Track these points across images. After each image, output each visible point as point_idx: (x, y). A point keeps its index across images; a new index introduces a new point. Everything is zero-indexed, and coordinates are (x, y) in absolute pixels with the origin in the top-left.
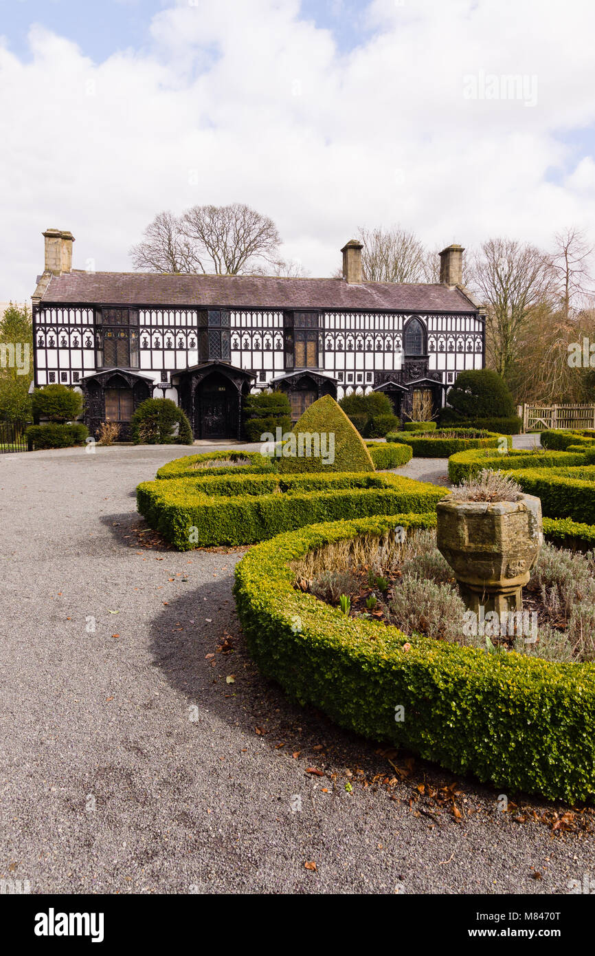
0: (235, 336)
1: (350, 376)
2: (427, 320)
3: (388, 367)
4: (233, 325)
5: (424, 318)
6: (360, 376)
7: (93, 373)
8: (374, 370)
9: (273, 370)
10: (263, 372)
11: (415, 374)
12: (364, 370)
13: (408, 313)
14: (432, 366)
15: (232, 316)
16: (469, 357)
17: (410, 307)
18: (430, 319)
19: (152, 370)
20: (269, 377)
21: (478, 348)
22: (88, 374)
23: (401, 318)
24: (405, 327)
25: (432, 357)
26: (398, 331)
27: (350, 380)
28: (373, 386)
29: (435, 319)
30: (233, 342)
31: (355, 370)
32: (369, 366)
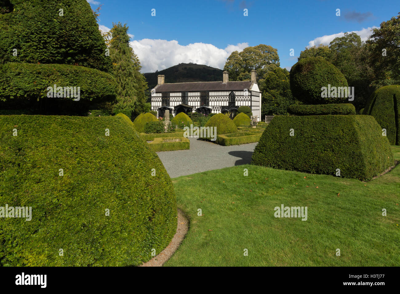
0: (189, 98)
1: (215, 107)
2: (235, 92)
3: (225, 105)
4: (189, 95)
5: (234, 92)
6: (218, 108)
7: (161, 107)
8: (221, 106)
9: (197, 106)
10: (195, 106)
11: (231, 107)
12: (219, 106)
13: (230, 91)
14: (236, 105)
15: (189, 93)
16: (247, 102)
17: (231, 89)
18: (236, 92)
19: (172, 106)
20: (196, 107)
21: (249, 100)
22: (160, 107)
23: (228, 92)
24: (229, 95)
25: (236, 102)
26: (228, 96)
27: (215, 108)
28: (221, 110)
29: (237, 92)
30: (189, 99)
31: (217, 106)
32: (220, 105)
